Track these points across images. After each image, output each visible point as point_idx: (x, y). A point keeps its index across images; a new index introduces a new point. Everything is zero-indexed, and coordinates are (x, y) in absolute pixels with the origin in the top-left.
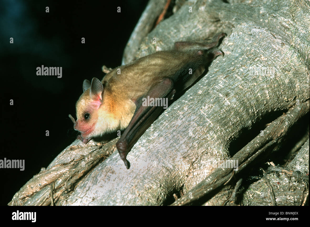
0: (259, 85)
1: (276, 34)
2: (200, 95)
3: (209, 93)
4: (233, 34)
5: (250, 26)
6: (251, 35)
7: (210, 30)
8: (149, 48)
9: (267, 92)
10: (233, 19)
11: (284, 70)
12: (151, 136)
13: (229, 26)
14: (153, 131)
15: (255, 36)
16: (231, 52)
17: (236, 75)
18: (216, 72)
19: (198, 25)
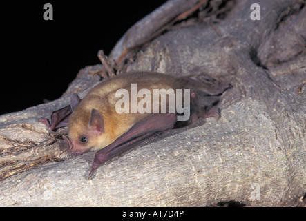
0: (234, 176)
1: (280, 134)
2: (175, 157)
3: (184, 159)
4: (240, 102)
5: (260, 108)
6: (256, 118)
7: (221, 72)
8: (154, 58)
9: (237, 186)
10: (250, 87)
11: (266, 174)
12: (106, 173)
13: (241, 88)
14: (111, 169)
15: (259, 122)
16: (227, 122)
17: (219, 155)
18: (203, 136)
19: (213, 61)
